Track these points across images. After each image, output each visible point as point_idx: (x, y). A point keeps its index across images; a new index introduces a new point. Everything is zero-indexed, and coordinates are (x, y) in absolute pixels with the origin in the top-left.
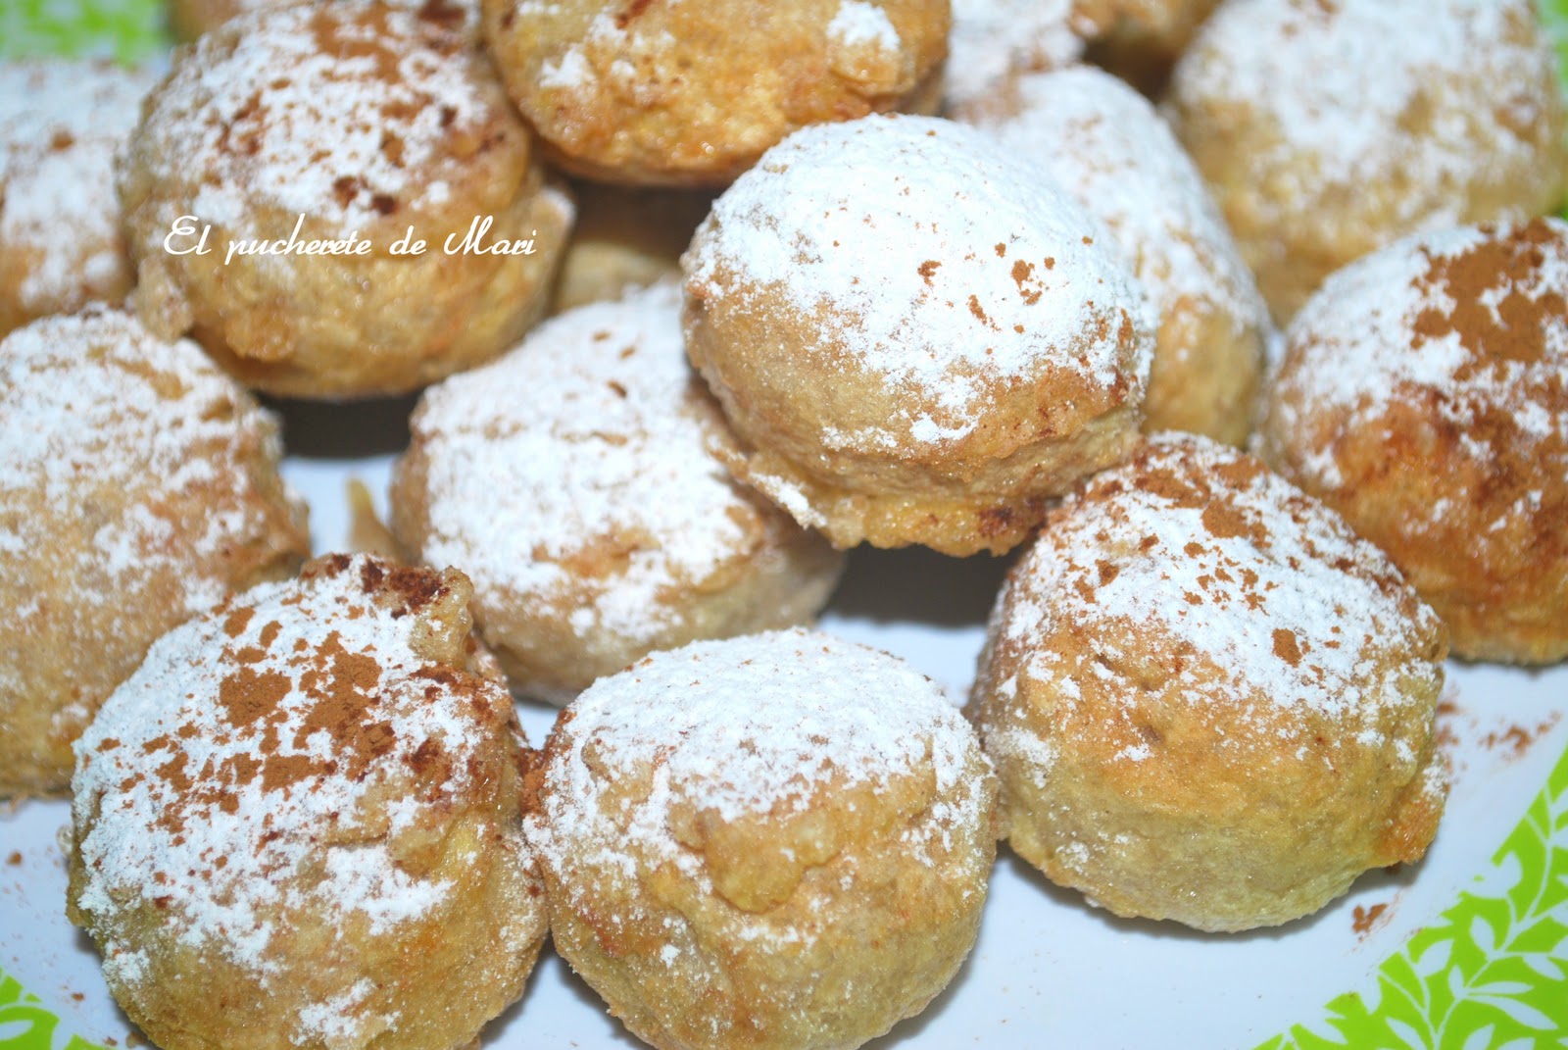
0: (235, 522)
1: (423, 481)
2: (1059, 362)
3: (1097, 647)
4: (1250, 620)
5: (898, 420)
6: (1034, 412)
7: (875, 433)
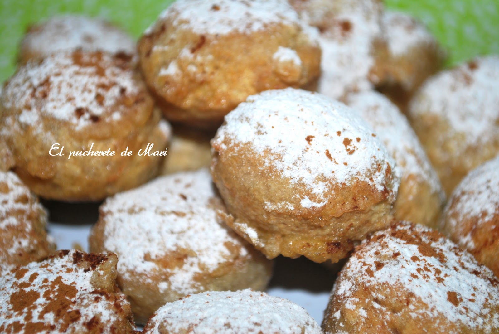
0: (25, 243)
1: (102, 231)
2: (361, 179)
3: (374, 295)
4: (438, 287)
5: (295, 199)
6: (350, 199)
7: (286, 204)
